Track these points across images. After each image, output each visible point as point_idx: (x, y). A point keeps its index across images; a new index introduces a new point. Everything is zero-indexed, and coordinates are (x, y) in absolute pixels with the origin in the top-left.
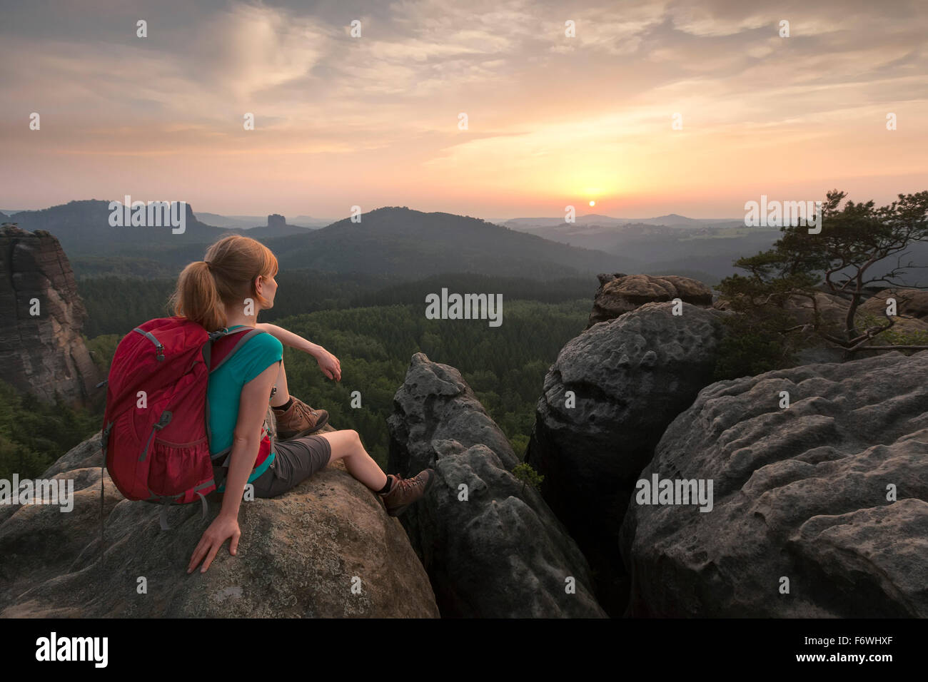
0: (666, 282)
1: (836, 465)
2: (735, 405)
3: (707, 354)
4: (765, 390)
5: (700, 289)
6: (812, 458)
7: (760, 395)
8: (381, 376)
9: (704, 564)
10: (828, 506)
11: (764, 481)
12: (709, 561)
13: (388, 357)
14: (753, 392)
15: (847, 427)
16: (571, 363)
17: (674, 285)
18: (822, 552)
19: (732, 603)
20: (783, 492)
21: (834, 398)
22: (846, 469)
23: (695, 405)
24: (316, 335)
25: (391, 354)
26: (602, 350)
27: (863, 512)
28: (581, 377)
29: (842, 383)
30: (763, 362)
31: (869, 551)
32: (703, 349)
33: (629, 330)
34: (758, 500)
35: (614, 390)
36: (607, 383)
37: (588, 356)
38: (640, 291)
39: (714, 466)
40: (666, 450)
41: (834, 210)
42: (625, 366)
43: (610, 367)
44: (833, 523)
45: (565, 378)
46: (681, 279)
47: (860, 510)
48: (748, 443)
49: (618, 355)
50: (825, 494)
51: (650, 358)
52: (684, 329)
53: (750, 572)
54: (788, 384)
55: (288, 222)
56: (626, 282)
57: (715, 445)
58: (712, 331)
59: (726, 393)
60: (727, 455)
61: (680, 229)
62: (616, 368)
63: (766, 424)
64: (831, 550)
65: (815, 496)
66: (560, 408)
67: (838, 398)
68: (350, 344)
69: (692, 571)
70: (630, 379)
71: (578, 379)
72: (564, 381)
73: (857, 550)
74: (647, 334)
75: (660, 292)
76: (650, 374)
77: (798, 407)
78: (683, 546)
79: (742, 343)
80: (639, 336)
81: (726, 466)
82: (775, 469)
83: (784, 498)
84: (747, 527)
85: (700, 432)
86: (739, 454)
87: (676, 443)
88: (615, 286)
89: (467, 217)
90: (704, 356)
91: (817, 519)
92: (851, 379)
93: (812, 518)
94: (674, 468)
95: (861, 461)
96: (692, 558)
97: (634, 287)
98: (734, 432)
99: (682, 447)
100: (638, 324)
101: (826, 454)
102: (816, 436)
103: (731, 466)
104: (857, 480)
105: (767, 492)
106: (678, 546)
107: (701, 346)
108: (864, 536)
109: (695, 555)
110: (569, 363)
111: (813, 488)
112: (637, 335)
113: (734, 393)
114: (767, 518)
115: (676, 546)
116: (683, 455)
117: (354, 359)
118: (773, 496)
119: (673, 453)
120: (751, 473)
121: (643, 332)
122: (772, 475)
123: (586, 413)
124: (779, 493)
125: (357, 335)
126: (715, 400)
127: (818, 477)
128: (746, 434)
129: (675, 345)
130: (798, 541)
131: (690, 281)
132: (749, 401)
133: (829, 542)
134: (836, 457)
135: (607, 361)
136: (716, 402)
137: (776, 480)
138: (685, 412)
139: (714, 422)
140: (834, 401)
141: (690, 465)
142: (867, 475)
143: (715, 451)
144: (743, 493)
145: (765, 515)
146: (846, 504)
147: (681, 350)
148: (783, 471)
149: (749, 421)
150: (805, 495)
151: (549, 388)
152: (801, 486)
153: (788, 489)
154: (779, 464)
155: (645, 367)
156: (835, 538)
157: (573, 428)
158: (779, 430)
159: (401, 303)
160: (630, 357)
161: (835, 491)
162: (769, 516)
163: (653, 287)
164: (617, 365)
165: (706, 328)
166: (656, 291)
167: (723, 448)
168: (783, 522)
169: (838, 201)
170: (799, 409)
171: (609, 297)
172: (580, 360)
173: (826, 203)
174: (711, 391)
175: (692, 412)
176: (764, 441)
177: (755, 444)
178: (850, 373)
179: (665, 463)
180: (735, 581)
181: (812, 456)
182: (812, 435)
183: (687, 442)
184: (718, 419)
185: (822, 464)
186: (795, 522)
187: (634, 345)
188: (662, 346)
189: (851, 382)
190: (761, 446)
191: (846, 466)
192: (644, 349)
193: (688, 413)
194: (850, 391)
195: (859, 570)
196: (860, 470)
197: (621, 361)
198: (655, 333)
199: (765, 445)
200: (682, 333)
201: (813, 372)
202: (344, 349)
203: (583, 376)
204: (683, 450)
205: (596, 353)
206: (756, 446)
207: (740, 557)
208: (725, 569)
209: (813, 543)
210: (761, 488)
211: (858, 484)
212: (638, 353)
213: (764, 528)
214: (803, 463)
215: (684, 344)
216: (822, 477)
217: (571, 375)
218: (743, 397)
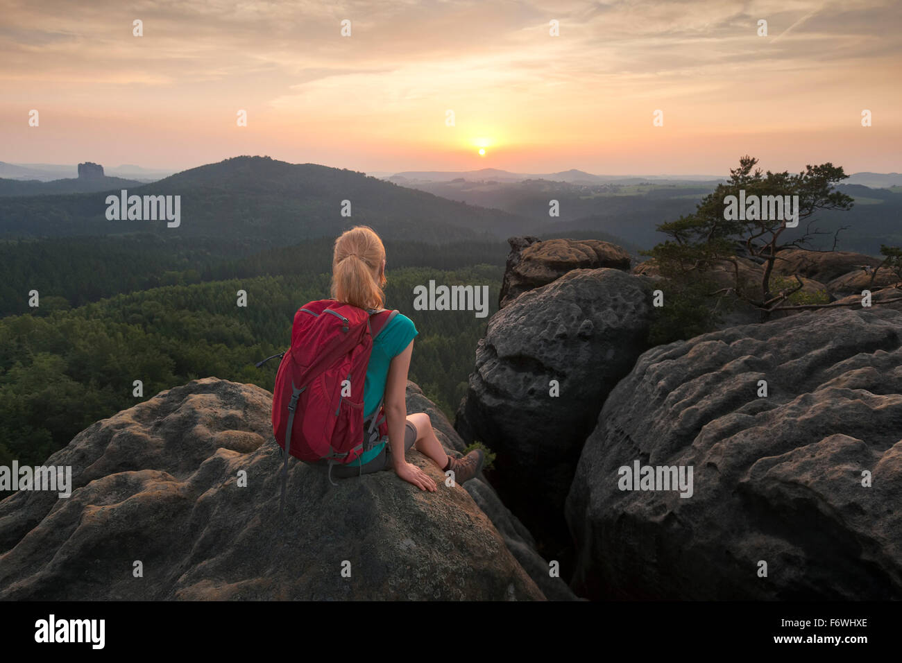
0: (587, 247)
1: (773, 414)
2: (675, 368)
3: (639, 321)
4: (702, 352)
5: (619, 253)
6: (750, 410)
7: (698, 357)
8: (247, 363)
9: (664, 515)
10: (769, 450)
11: (713, 434)
12: (668, 512)
13: (254, 339)
14: (691, 354)
15: (775, 380)
16: (506, 336)
17: (594, 249)
18: (769, 487)
19: (692, 545)
20: (731, 442)
21: (763, 355)
22: (781, 416)
23: (637, 370)
24: (158, 317)
25: (258, 336)
26: (538, 321)
27: (799, 450)
28: (517, 350)
29: (767, 342)
30: (694, 326)
31: (808, 480)
32: (636, 315)
33: (564, 299)
34: (709, 452)
35: (553, 362)
36: (545, 355)
37: (523, 328)
38: (561, 257)
39: (663, 427)
40: (612, 417)
41: (746, 176)
42: (563, 336)
43: (547, 338)
44: (776, 462)
45: (501, 352)
46: (600, 243)
47: (796, 449)
48: (692, 403)
49: (555, 326)
50: (767, 439)
51: (587, 327)
52: (617, 296)
53: (707, 515)
54: (722, 345)
55: (107, 173)
56: (545, 248)
57: (661, 408)
58: (644, 297)
59: (666, 358)
60: (675, 415)
61: (582, 187)
62: (553, 339)
63: (707, 384)
64: (776, 484)
65: (759, 442)
66: (498, 384)
67: (766, 356)
68: (204, 326)
69: (653, 524)
70: (568, 350)
71: (515, 352)
72: (499, 356)
73: (798, 481)
74: (582, 303)
75: (580, 257)
76: (587, 343)
77: (733, 366)
78: (642, 503)
79: (675, 309)
80: (574, 305)
81: (675, 425)
82: (721, 422)
83: (733, 447)
84: (701, 477)
85: (645, 397)
86: (688, 412)
87: (622, 408)
88: (534, 252)
89: (345, 170)
90: (637, 322)
91: (763, 460)
92: (775, 338)
93: (759, 461)
94: (623, 432)
95: (792, 408)
96: (652, 512)
97: (555, 253)
98: (679, 393)
99: (628, 412)
100: (572, 293)
101: (761, 405)
102: (751, 391)
103: (681, 424)
104: (791, 424)
105: (717, 444)
106: (637, 503)
107: (634, 313)
108: (803, 469)
109: (655, 509)
110: (503, 336)
111: (756, 436)
112: (571, 305)
113: (673, 357)
114: (719, 466)
115: (635, 503)
116: (630, 420)
117: (211, 345)
118: (723, 446)
119: (620, 419)
120: (699, 429)
121: (578, 300)
122: (719, 428)
123: (525, 387)
124: (728, 443)
125: (213, 315)
126: (658, 364)
127: (759, 426)
128: (690, 394)
129: (609, 312)
130: (748, 482)
131: (609, 245)
132: (688, 364)
133: (775, 479)
134: (770, 408)
135: (544, 333)
136: (658, 366)
137: (723, 433)
138: (626, 378)
139: (659, 386)
140: (763, 358)
141: (639, 428)
142: (799, 419)
143: (663, 413)
144: (694, 448)
145: (717, 463)
146: (784, 446)
147: (616, 318)
148: (729, 424)
149: (692, 382)
150: (751, 442)
151: (482, 364)
152: (746, 435)
153: (736, 438)
154: (723, 418)
155: (582, 337)
156: (780, 474)
157: (512, 404)
158: (719, 388)
159: (268, 274)
160: (566, 327)
161: (775, 436)
162: (720, 464)
163: (574, 252)
164: (554, 336)
165: (638, 295)
166: (578, 257)
167: (671, 409)
168: (733, 467)
169: (750, 167)
170: (735, 368)
171: (530, 264)
172: (515, 332)
173: (740, 169)
174: (651, 357)
175: (634, 378)
176: (708, 399)
177: (700, 402)
178: (773, 332)
179: (613, 430)
180: (694, 525)
181: (749, 408)
182: (748, 390)
183: (633, 407)
184: (662, 383)
185: (760, 414)
186: (744, 466)
187: (569, 314)
188: (597, 314)
189: (776, 340)
190: (705, 404)
191: (780, 414)
192: (580, 319)
193: (630, 379)
194: (775, 348)
195: (800, 497)
196: (792, 417)
197: (558, 332)
198: (589, 301)
199: (709, 402)
200: (615, 300)
201: (741, 333)
202: (196, 333)
203: (520, 349)
204: (630, 415)
205: (531, 325)
206: (700, 404)
207: (697, 503)
208: (684, 516)
209: (761, 481)
210: (711, 441)
211: (792, 428)
212: (574, 322)
213: (717, 475)
214: (745, 415)
215: (618, 310)
216: (761, 426)
217: (507, 348)
218: (683, 360)
